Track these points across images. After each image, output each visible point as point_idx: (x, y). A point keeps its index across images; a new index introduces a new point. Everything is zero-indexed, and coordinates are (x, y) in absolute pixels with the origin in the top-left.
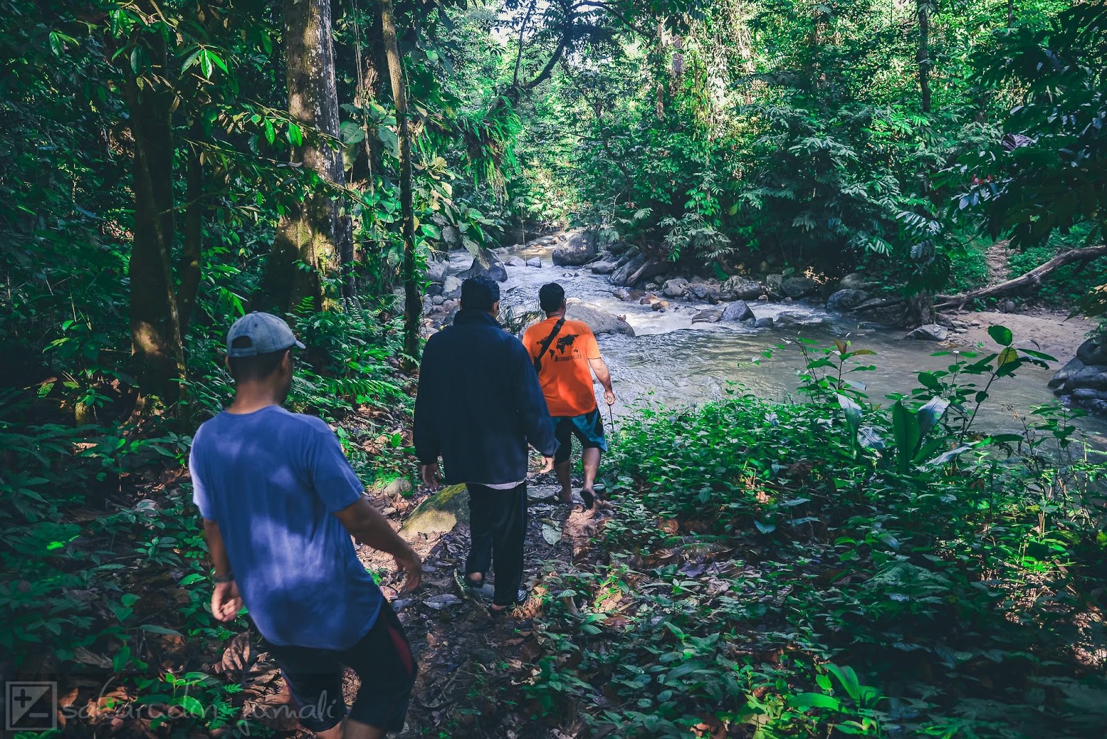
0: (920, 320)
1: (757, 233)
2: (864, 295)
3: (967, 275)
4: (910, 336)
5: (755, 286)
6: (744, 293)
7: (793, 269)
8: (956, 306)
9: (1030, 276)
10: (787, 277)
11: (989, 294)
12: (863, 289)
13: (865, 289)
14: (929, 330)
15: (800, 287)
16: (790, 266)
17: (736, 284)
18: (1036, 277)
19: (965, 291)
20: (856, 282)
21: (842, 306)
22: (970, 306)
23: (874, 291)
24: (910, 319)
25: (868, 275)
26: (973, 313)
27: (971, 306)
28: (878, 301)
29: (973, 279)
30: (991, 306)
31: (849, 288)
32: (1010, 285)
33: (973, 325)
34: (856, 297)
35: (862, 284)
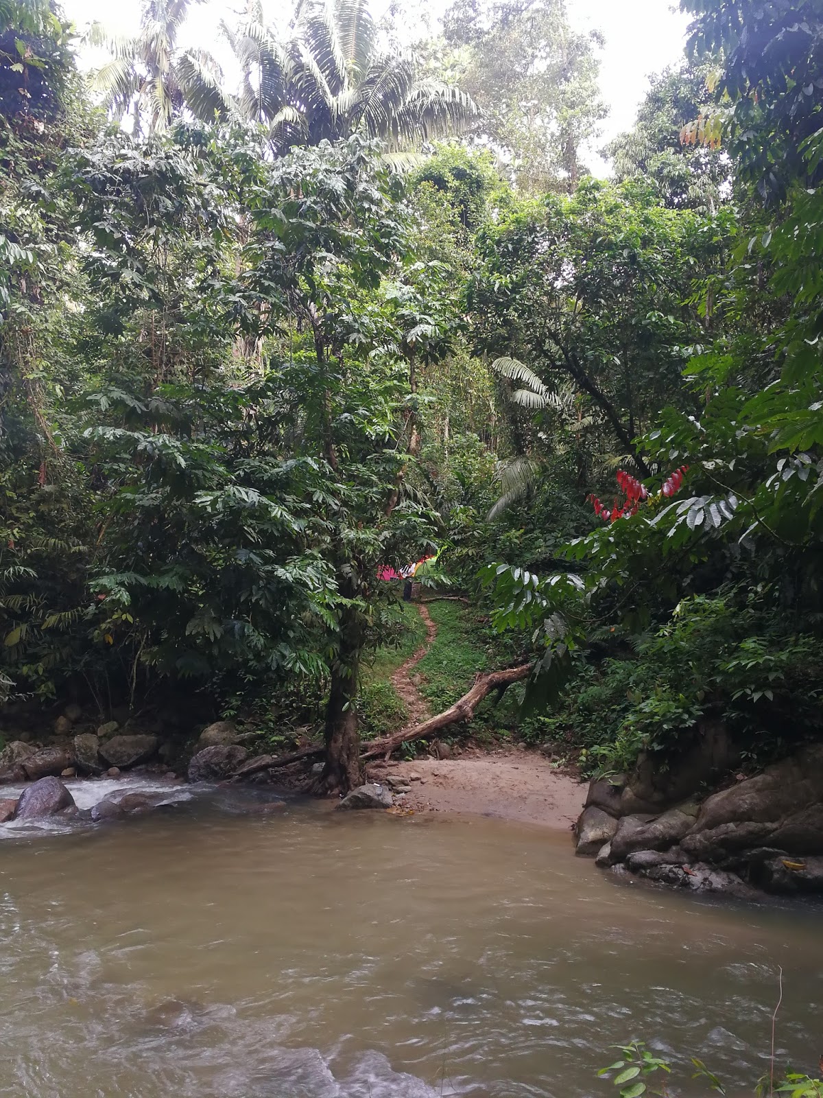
0: (347, 779)
1: (51, 673)
2: (241, 753)
3: (380, 713)
4: (344, 806)
5: (53, 755)
6: (37, 766)
7: (115, 725)
8: (382, 756)
9: (460, 707)
10: (108, 736)
11: (417, 736)
12: (238, 744)
13: (242, 743)
14: (370, 793)
15: (131, 751)
16: (108, 719)
17: (19, 755)
18: (467, 708)
19: (383, 733)
20: (225, 735)
21: (211, 773)
22: (397, 754)
23: (255, 745)
24: (332, 779)
25: (242, 723)
26: (403, 764)
27: (399, 754)
28: (267, 759)
29: (389, 717)
30: (422, 752)
31: (216, 744)
32: (440, 721)
33: (413, 780)
34: (230, 756)
35: (237, 738)
